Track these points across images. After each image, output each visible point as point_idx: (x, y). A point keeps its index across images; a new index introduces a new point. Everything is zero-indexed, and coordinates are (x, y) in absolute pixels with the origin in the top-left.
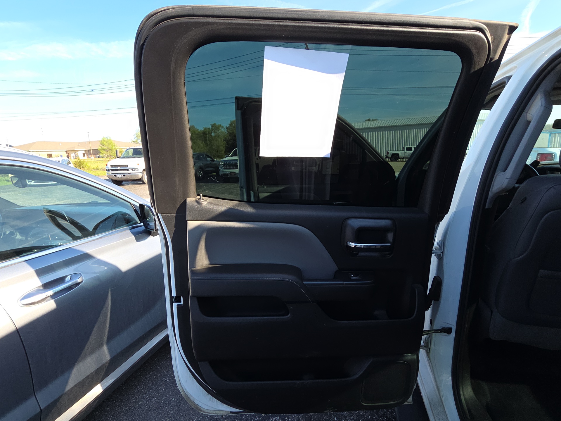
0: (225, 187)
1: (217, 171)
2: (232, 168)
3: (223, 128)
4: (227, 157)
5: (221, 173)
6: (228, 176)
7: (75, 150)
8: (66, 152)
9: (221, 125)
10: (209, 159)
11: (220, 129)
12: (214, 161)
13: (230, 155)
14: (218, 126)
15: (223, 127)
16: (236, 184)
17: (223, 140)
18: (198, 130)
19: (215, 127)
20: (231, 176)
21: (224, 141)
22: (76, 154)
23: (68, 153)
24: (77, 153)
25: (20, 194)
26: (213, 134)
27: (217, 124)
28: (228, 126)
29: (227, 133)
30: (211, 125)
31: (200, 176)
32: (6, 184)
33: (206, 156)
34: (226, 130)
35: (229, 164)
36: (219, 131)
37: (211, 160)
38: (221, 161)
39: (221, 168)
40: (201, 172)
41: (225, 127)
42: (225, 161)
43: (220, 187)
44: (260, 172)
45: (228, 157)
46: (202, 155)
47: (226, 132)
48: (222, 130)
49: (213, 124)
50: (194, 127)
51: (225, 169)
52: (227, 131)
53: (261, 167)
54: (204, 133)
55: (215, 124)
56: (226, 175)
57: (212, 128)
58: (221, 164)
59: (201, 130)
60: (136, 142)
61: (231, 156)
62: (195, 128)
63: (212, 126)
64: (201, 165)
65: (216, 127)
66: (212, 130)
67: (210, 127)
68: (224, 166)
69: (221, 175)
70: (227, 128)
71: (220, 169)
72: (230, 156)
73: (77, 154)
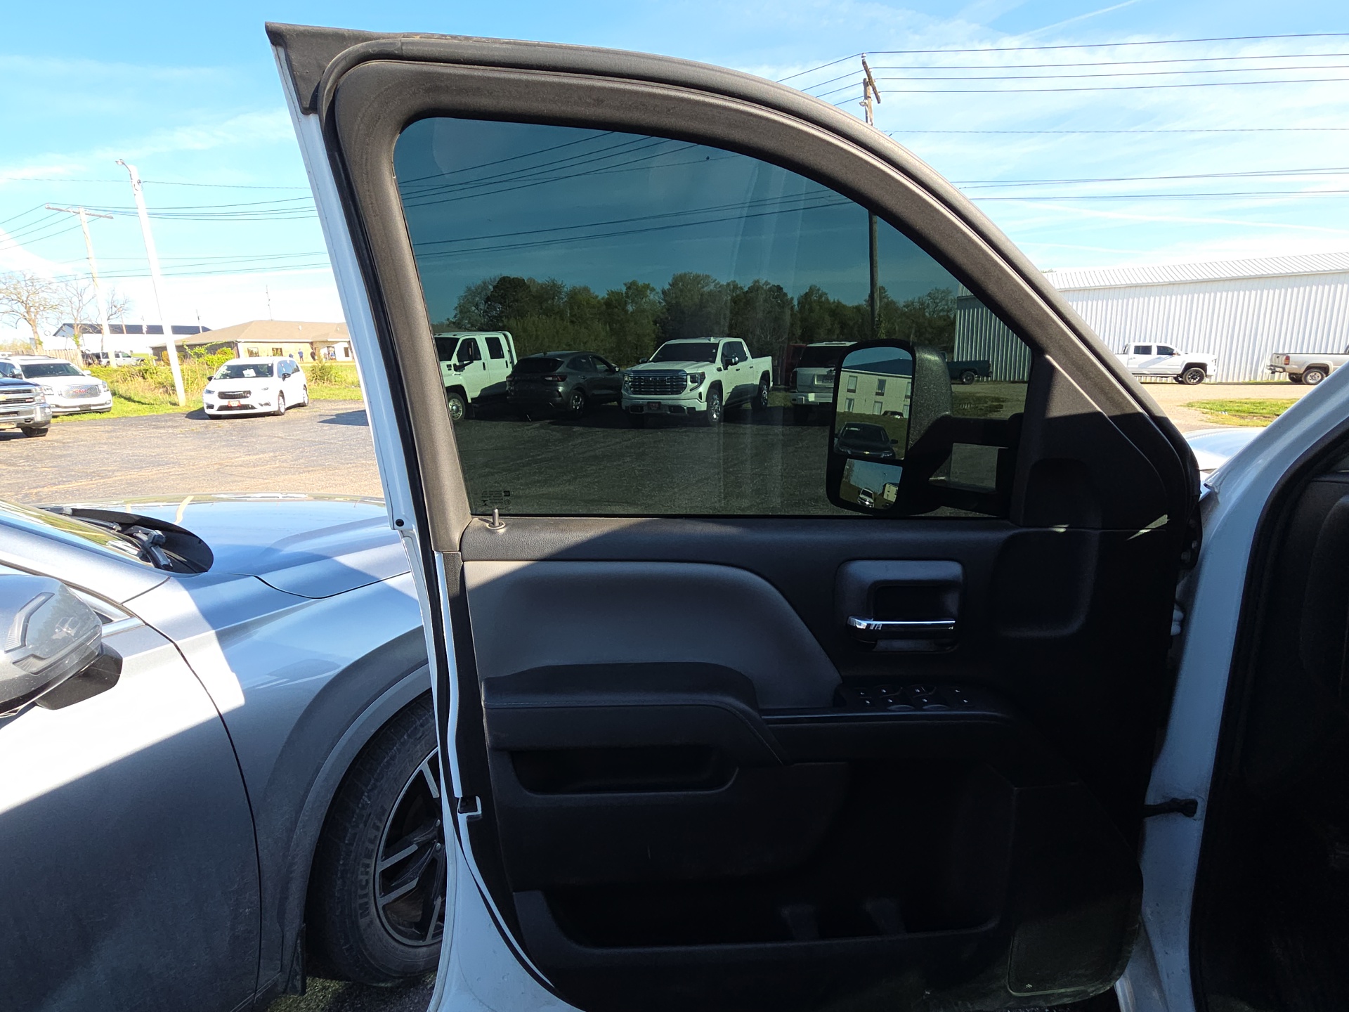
0: (630, 440)
1: (619, 398)
2: (652, 391)
3: (654, 292)
4: (644, 362)
5: (625, 404)
6: (642, 410)
7: (329, 340)
8: (311, 343)
9: (649, 284)
10: (601, 367)
11: (646, 296)
12: (614, 371)
13: (651, 359)
14: (643, 287)
15: (653, 289)
16: (661, 432)
17: (652, 323)
18: (597, 297)
19: (636, 291)
20: (650, 412)
21: (656, 325)
22: (330, 349)
23: (315, 346)
24: (333, 347)
25: (181, 436)
26: (630, 308)
27: (640, 283)
28: (667, 287)
29: (664, 304)
30: (625, 284)
31: (576, 408)
32: (167, 412)
33: (595, 359)
34: (662, 296)
35: (646, 380)
36: (644, 300)
37: (606, 371)
38: (627, 373)
39: (627, 390)
40: (578, 399)
41: (659, 290)
42: (634, 372)
43: (618, 440)
44: (724, 403)
45: (646, 362)
46: (586, 357)
47: (660, 302)
48: (652, 297)
49: (630, 282)
50: (589, 291)
51: (635, 393)
52: (664, 300)
53: (727, 391)
54: (608, 303)
55: (634, 283)
56: (638, 407)
57: (626, 293)
58: (626, 379)
59: (603, 299)
60: (459, 324)
61: (653, 361)
62: (592, 291)
63: (629, 288)
64: (582, 381)
65: (637, 289)
66: (627, 297)
67: (624, 289)
68: (634, 386)
69: (626, 407)
70: (664, 292)
71: (623, 392)
72: (650, 362)
73: (333, 349)
